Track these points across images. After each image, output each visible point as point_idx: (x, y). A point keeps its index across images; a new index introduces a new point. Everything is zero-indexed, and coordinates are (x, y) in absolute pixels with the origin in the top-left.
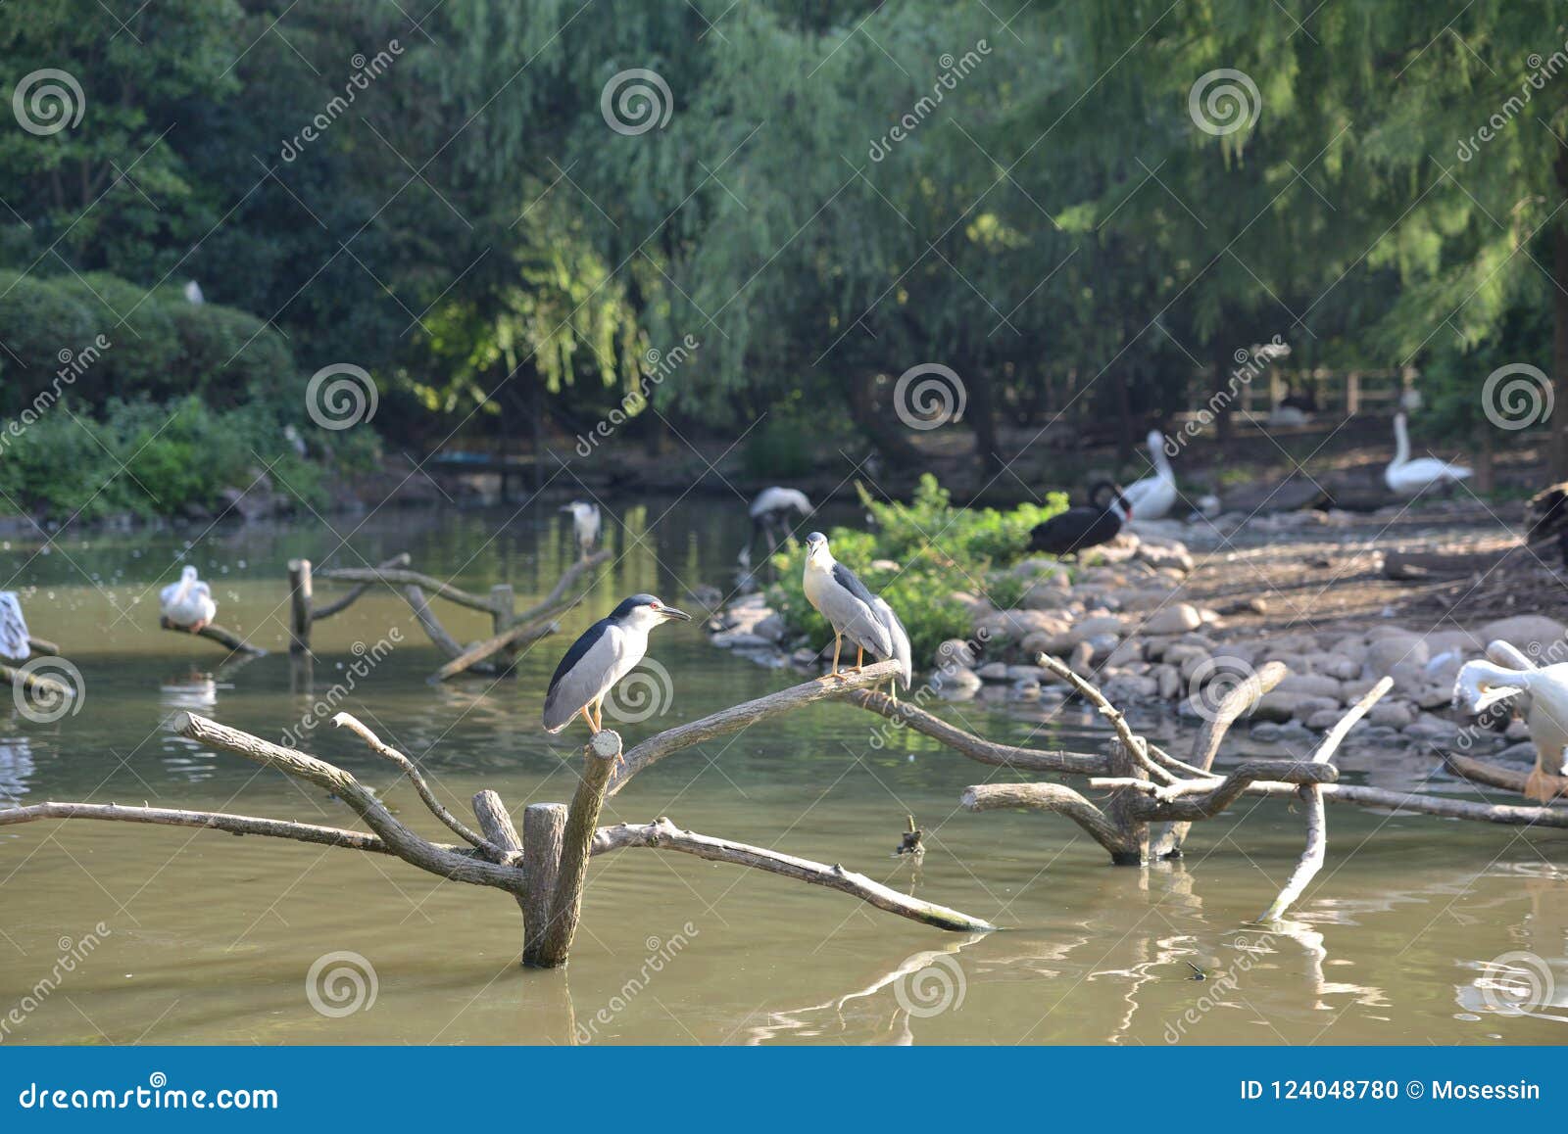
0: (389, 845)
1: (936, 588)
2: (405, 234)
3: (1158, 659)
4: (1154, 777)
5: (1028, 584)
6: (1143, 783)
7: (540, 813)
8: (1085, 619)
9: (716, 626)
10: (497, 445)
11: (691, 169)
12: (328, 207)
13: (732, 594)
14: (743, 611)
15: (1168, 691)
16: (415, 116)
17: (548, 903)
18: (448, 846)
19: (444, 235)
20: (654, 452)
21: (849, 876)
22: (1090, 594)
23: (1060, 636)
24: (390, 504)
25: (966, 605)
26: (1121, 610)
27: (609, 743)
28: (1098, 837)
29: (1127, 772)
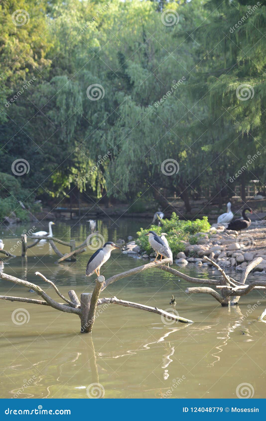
0: (48, 304)
1: (176, 239)
2: (47, 155)
3: (230, 256)
4: (231, 285)
5: (198, 238)
6: (229, 287)
7: (85, 295)
8: (213, 247)
9: (124, 249)
10: (69, 205)
11: (115, 139)
12: (29, 149)
13: (127, 241)
14: (130, 245)
15: (233, 264)
16: (49, 127)
17: (87, 317)
18: (63, 304)
19: (56, 156)
20: (107, 207)
21: (159, 310)
22: (214, 241)
23: (207, 251)
24: (44, 220)
25: (184, 243)
26: (221, 244)
27: (101, 279)
28: (218, 300)
29: (225, 284)
